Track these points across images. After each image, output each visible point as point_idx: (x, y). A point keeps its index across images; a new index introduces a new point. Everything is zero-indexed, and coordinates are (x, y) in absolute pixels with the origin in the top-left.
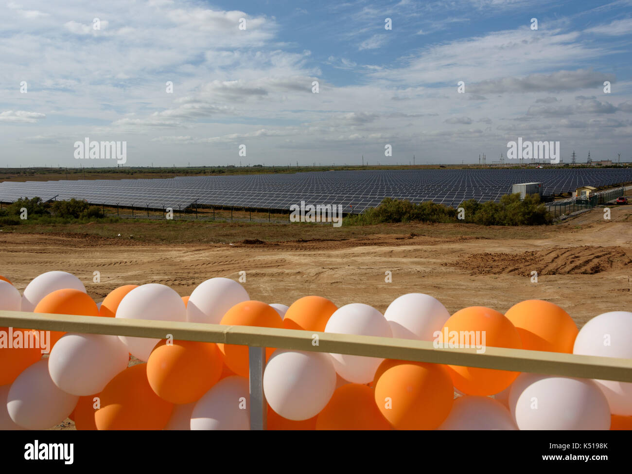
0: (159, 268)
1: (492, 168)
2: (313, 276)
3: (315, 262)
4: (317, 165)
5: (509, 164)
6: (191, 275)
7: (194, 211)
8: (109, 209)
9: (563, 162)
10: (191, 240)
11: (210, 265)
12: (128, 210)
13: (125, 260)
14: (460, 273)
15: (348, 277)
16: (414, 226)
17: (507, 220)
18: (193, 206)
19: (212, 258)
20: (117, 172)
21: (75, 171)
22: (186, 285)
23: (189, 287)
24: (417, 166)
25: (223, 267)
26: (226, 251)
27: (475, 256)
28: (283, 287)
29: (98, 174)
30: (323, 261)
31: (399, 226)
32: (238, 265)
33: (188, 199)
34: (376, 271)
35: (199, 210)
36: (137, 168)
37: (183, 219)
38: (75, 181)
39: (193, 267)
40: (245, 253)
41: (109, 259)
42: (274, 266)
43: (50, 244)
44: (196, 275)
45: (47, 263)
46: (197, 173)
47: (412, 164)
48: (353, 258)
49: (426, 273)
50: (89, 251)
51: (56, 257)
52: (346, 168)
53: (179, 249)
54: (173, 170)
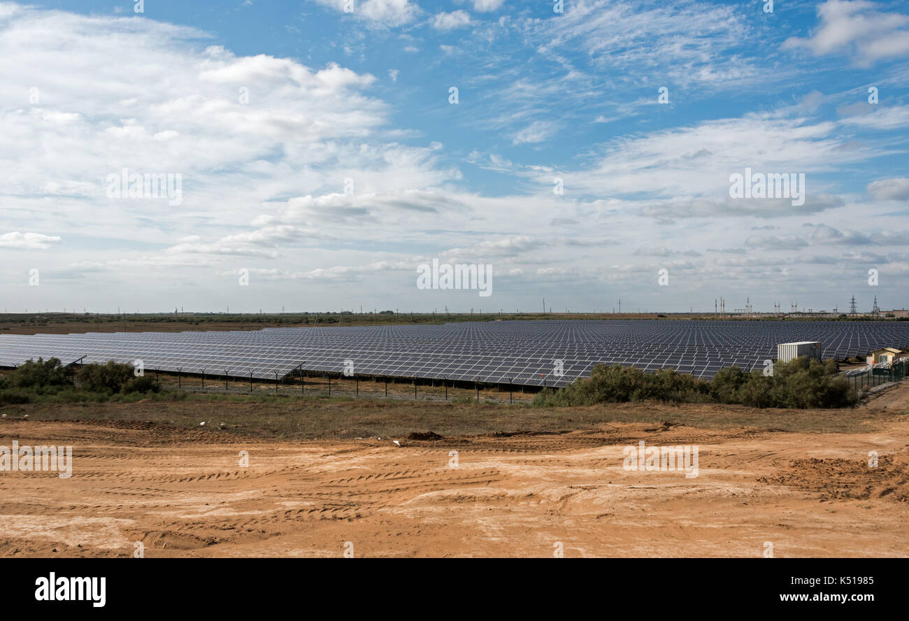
0: (288, 485)
1: (735, 319)
2: (557, 502)
3: (551, 476)
4: (476, 311)
5: (759, 313)
6: (345, 498)
7: (298, 381)
8: (164, 377)
9: (838, 311)
10: (321, 433)
11: (372, 479)
12: (195, 380)
13: (226, 471)
14: (801, 497)
15: (620, 505)
16: (651, 407)
17: (788, 399)
18: (296, 373)
19: (373, 466)
20: (174, 321)
21: (110, 319)
22: (347, 520)
23: (350, 523)
24: (623, 315)
25: (396, 483)
26: (392, 455)
27: (798, 464)
28: (518, 524)
29: (144, 324)
30: (564, 473)
31: (627, 407)
32: (419, 480)
33: (287, 362)
34: (664, 493)
35: (306, 379)
36: (204, 314)
37: (282, 394)
38: (111, 334)
39: (344, 483)
40: (426, 459)
41: (198, 469)
42: (482, 482)
43: (93, 441)
44: (354, 499)
45: (93, 474)
46: (296, 323)
47: (617, 312)
48: (610, 468)
49: (745, 496)
50: (161, 454)
51: (107, 463)
52: (520, 317)
53: (311, 449)
54: (259, 319)
